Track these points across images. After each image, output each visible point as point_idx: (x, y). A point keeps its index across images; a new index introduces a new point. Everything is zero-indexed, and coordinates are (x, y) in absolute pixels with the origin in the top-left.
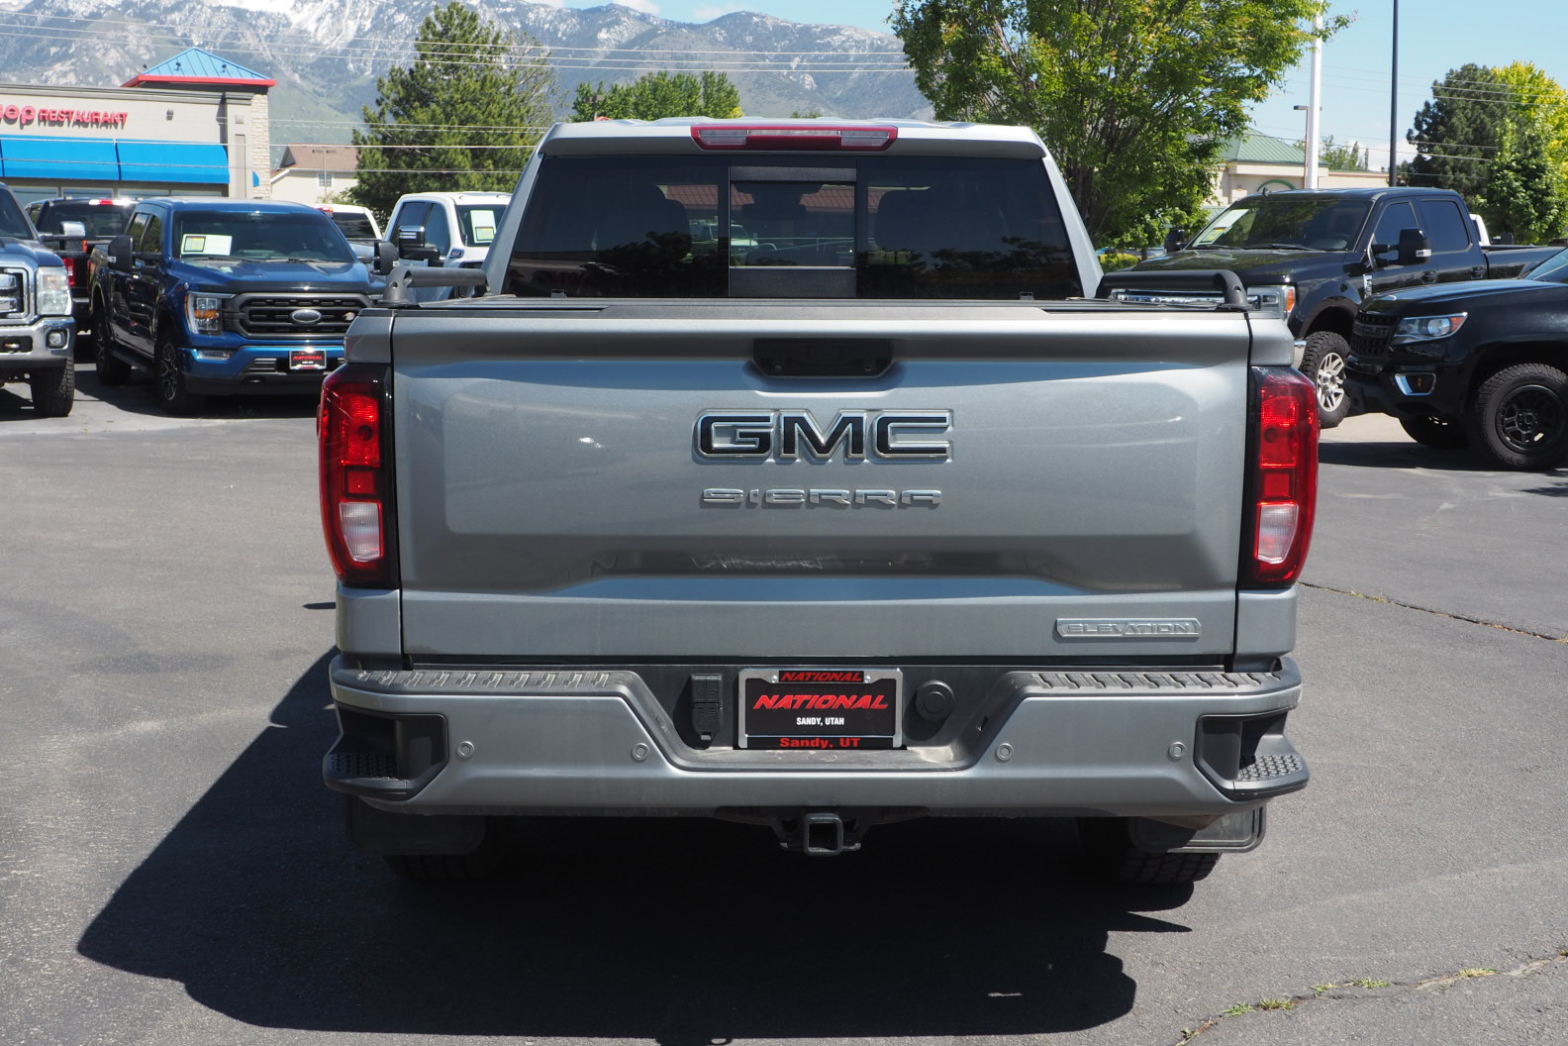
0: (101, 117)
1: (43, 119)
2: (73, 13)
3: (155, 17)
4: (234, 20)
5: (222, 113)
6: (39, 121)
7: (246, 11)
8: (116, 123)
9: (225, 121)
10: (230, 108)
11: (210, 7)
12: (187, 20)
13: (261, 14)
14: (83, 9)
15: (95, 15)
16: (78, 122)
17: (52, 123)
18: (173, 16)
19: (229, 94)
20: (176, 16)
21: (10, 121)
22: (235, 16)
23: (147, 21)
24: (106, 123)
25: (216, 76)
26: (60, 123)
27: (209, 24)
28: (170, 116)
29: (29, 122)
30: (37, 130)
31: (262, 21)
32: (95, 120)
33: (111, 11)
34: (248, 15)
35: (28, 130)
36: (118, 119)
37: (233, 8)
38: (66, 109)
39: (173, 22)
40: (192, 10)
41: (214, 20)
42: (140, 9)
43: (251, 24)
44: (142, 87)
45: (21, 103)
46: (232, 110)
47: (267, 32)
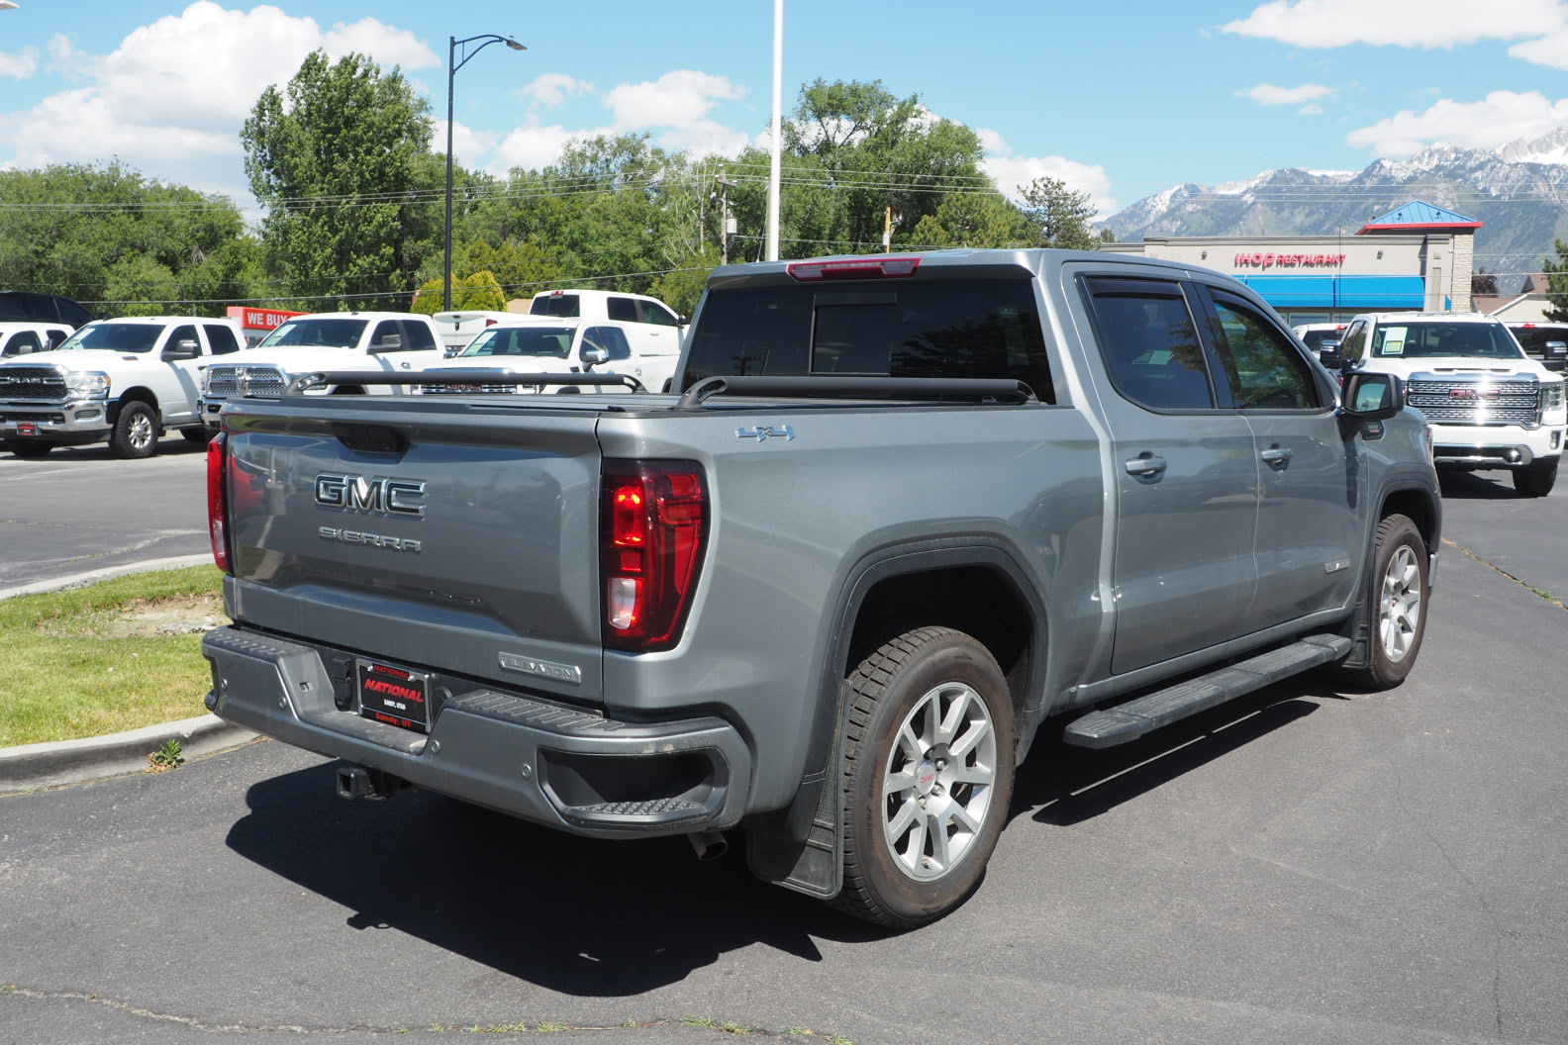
0: (1325, 259)
1: (1280, 263)
2: (1395, 178)
3: (1462, 176)
4: (1529, 173)
5: (1424, 251)
6: (1277, 264)
7: (1540, 165)
8: (1336, 263)
9: (1425, 257)
10: (1430, 247)
11: (1509, 165)
12: (1487, 176)
13: (1553, 166)
14: (1403, 174)
15: (1411, 180)
16: (1307, 264)
17: (1287, 265)
18: (1477, 174)
19: (1430, 236)
20: (1479, 174)
21: (1255, 265)
22: (1529, 170)
23: (1455, 179)
24: (1328, 263)
25: (1431, 222)
26: (1292, 265)
27: (1507, 178)
28: (1380, 256)
29: (1269, 265)
30: (1275, 270)
31: (1554, 172)
32: (1320, 262)
33: (1425, 175)
34: (1542, 168)
35: (1269, 271)
36: (1338, 260)
37: (1529, 164)
38: (1298, 254)
39: (1476, 179)
40: (1492, 168)
41: (1512, 174)
42: (1449, 171)
43: (1543, 176)
44: (1370, 234)
45: (1264, 251)
46: (1432, 248)
47: (1557, 181)
